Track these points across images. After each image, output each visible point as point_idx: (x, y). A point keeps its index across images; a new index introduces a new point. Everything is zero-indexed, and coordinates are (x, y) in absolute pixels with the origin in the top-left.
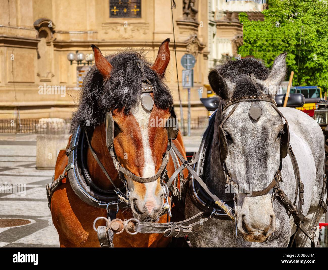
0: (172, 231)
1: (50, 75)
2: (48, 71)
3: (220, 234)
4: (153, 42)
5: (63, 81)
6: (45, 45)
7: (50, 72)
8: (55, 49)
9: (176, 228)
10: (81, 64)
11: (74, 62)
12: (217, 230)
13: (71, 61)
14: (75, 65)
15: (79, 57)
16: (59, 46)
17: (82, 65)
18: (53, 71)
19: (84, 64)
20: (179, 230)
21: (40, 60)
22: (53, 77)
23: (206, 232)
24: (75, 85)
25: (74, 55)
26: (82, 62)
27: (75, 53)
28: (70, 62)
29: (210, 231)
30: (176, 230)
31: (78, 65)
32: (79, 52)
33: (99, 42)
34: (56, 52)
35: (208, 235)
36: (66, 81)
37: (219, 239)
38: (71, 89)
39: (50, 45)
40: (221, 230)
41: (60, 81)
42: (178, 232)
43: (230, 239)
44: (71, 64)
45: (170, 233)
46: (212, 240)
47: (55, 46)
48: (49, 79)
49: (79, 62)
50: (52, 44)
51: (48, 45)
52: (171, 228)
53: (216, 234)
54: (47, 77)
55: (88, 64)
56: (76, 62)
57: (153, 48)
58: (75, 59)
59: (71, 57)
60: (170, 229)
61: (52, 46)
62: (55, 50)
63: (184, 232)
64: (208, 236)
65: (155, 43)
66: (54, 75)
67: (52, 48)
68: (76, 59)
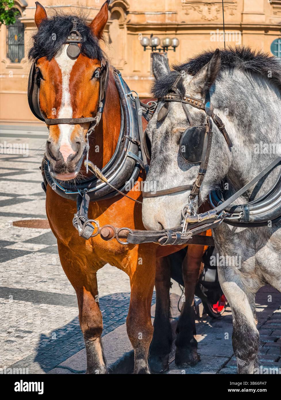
0: (168, 239)
1: (122, 63)
2: (120, 58)
3: (244, 245)
4: (241, 25)
5: (136, 69)
6: (118, 27)
7: (122, 59)
8: (129, 32)
9: (172, 236)
10: (156, 49)
11: (149, 47)
12: (239, 241)
13: (145, 46)
14: (149, 52)
15: (154, 42)
16: (133, 29)
17: (157, 51)
18: (126, 58)
19: (160, 50)
20: (176, 237)
21: (112, 44)
22: (126, 65)
23: (229, 243)
24: (149, 74)
25: (149, 40)
26: (158, 48)
27: (149, 36)
28: (143, 48)
29: (232, 241)
30: (173, 237)
31: (152, 51)
32: (154, 36)
33: (178, 25)
34: (129, 35)
35: (230, 245)
36: (140, 70)
37: (243, 250)
38: (145, 78)
39: (123, 28)
40: (244, 241)
41: (133, 70)
42: (175, 239)
43: (254, 250)
44: (145, 50)
45: (166, 241)
46: (236, 251)
47: (129, 29)
48: (121, 66)
49: (154, 48)
50: (125, 26)
51: (121, 28)
52: (167, 235)
53: (239, 245)
54: (119, 65)
55: (164, 50)
56: (151, 48)
57: (241, 31)
58: (149, 45)
59: (145, 41)
60: (166, 237)
61: (126, 29)
62: (128, 34)
63: (182, 239)
64: (231, 247)
65: (243, 26)
66: (127, 62)
67: (125, 31)
68: (151, 45)
